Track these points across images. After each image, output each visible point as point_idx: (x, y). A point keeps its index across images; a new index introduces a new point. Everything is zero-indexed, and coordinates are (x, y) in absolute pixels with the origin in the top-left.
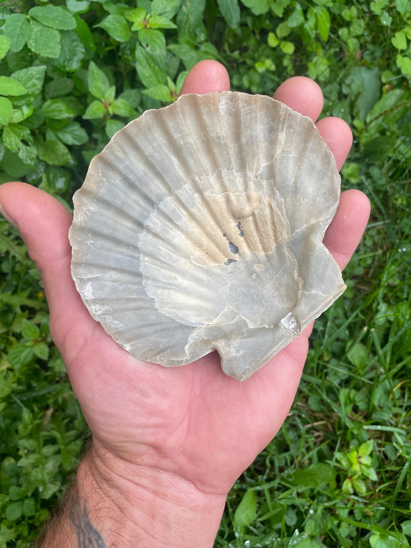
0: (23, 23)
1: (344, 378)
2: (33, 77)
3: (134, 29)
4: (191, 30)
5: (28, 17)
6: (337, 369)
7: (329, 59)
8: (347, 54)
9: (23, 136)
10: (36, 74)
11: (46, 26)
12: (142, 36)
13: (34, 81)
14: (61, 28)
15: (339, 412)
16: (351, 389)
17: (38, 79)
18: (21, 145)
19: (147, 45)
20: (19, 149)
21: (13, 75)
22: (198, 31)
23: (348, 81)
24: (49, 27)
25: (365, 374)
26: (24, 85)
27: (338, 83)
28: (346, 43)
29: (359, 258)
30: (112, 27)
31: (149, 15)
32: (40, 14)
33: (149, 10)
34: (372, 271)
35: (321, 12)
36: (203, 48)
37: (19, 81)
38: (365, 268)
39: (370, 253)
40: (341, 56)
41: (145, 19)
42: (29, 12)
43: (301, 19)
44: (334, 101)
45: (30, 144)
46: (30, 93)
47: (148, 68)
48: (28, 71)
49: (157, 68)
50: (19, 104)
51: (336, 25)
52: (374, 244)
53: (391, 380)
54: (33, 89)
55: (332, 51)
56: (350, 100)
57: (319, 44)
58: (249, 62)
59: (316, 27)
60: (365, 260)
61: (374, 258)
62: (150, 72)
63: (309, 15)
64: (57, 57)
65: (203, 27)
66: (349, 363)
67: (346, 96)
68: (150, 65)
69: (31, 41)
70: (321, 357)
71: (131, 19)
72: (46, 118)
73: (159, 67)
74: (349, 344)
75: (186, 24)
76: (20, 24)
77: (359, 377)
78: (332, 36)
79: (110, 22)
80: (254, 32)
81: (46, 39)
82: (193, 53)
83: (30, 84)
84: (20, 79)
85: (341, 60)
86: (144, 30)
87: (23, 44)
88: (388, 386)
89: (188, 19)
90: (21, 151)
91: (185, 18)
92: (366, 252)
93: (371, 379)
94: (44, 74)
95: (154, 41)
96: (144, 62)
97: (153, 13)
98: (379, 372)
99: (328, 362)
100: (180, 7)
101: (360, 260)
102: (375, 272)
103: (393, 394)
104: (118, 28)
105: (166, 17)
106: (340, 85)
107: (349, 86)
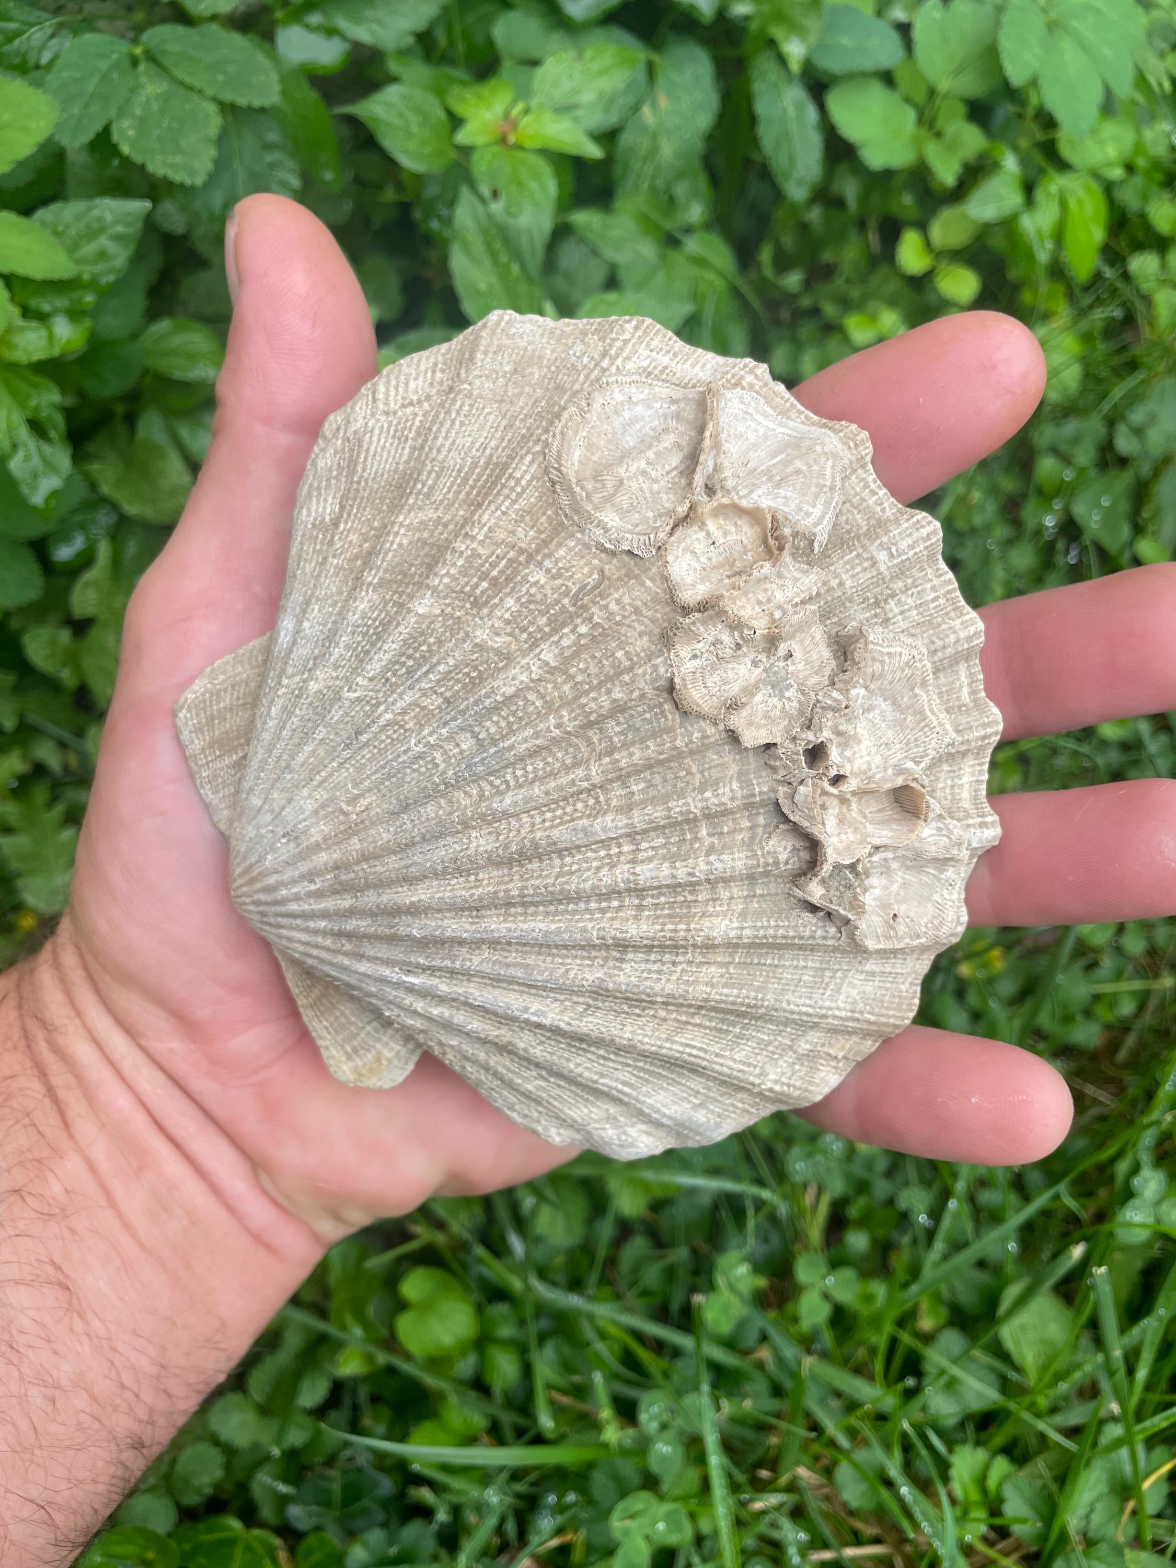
0: (116, 65)
1: (976, 1405)
2: (102, 230)
3: (463, 137)
4: (659, 182)
5: (138, 51)
6: (956, 1371)
7: (1087, 338)
8: (1146, 332)
9: (37, 409)
10: (116, 222)
11: (182, 83)
12: (480, 165)
13: (103, 241)
14: (228, 96)
15: (936, 1534)
16: (994, 1454)
17: (118, 238)
18: (24, 433)
19: (495, 194)
20: (15, 446)
21: (42, 214)
22: (681, 190)
23: (1137, 416)
24: (190, 88)
25: (1054, 1410)
26: (71, 250)
27: (1105, 417)
28: (1147, 300)
29: (1094, 992)
30: (397, 121)
31: (520, 107)
32: (174, 47)
33: (524, 92)
34: (1130, 1041)
35: (1081, 193)
36: (692, 245)
37: (58, 234)
38: (1108, 1027)
39: (1129, 979)
40: (1128, 336)
41: (506, 115)
42: (146, 36)
43: (1013, 199)
44: (1082, 470)
45: (53, 434)
46: (86, 277)
47: (487, 262)
48: (89, 209)
49: (515, 269)
50: (46, 307)
51: (1123, 244)
52: (1152, 952)
53: (1140, 1448)
54: (99, 267)
55: (1099, 315)
56: (1137, 475)
57: (1060, 288)
58: (829, 310)
59: (1059, 236)
60: (1112, 1000)
61: (1143, 999)
62: (494, 279)
63: (1040, 195)
64: (199, 181)
65: (702, 181)
66: (1003, 1355)
67: (1123, 462)
68: (494, 255)
69: (126, 123)
70: (906, 1319)
71: (460, 109)
72: (146, 372)
73: (523, 266)
74: (1012, 1292)
75: (645, 160)
76: (104, 65)
77: (1026, 1416)
78: (1109, 273)
79: (389, 105)
80: (862, 225)
81: (175, 125)
82: (648, 250)
83: (89, 249)
84: (60, 229)
85: (1123, 349)
86: (497, 149)
87: (98, 127)
88: (1128, 1468)
89: (654, 150)
90: (21, 454)
91: (644, 143)
92: (1119, 975)
93: (1073, 1432)
94: (139, 225)
95: (520, 185)
96: (478, 246)
97: (534, 102)
98: (1102, 1413)
99: (928, 1338)
100: (636, 108)
101: (1096, 998)
102: (1142, 1045)
103: (1140, 1500)
104: (415, 128)
105: (576, 120)
106: (1111, 423)
107: (1139, 432)
